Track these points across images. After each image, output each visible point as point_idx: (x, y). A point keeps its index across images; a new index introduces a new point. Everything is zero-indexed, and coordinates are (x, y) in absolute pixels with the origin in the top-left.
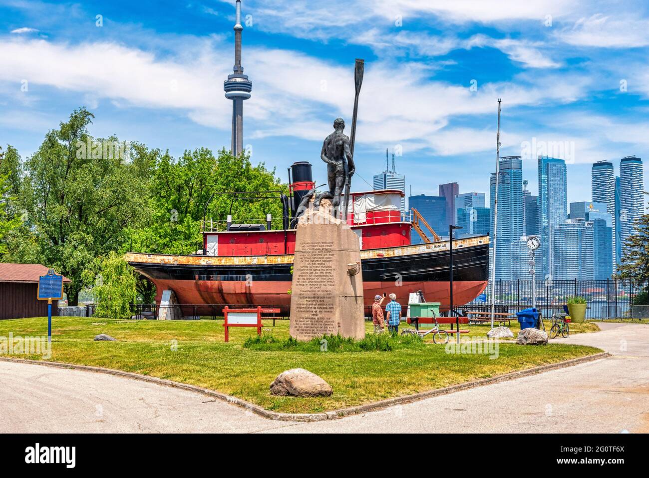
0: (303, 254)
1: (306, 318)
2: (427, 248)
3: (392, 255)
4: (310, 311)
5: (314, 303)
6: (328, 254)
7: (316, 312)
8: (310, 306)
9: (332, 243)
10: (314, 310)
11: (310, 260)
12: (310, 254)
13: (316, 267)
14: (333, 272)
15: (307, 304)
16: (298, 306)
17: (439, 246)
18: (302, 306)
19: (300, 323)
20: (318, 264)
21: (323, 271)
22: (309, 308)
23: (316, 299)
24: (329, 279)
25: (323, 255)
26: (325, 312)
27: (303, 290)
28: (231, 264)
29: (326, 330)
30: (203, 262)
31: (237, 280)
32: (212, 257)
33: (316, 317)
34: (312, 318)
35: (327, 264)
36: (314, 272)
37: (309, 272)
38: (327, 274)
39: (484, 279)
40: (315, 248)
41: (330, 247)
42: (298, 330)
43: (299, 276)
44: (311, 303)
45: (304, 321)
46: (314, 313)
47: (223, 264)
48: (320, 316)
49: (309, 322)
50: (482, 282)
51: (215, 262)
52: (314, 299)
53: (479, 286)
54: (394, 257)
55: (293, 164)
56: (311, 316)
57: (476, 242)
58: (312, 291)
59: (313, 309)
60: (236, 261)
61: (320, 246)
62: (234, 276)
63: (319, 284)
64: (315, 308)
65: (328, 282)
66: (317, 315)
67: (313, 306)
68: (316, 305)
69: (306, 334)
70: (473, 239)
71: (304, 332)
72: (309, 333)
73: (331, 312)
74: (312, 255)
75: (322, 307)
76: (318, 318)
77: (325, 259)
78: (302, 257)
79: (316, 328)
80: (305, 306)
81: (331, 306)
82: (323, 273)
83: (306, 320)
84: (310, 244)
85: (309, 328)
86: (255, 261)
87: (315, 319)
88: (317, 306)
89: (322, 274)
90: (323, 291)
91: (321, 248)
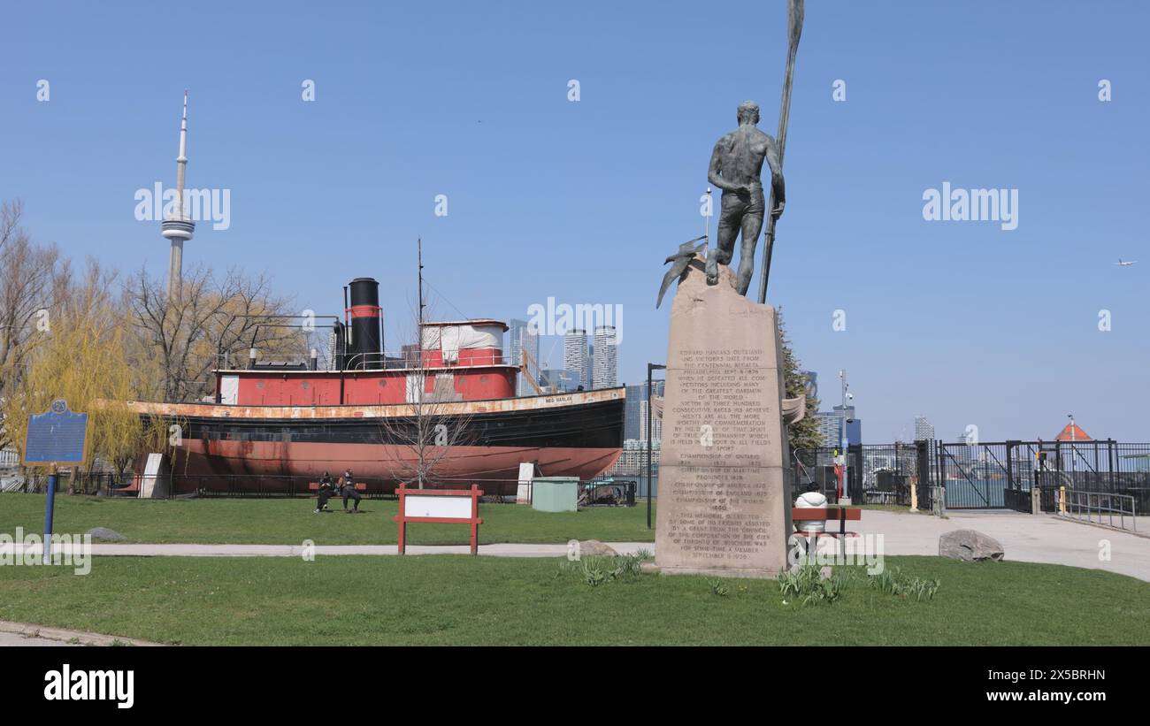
0: (686, 375)
1: (697, 516)
2: (547, 401)
3: (498, 410)
4: (707, 500)
5: (718, 482)
6: (750, 376)
7: (722, 501)
8: (709, 489)
9: (759, 352)
10: (718, 498)
11: (704, 389)
12: (706, 376)
13: (722, 403)
14: (762, 415)
15: (698, 485)
16: (677, 489)
17: (564, 399)
18: (688, 489)
19: (682, 527)
20: (726, 397)
21: (737, 413)
22: (703, 492)
23: (722, 473)
24: (753, 430)
25: (737, 378)
26: (745, 501)
27: (688, 452)
28: (261, 417)
29: (749, 543)
30: (217, 413)
31: (268, 440)
32: (230, 406)
33: (724, 514)
34: (714, 516)
35: (749, 397)
36: (716, 415)
37: (703, 414)
38: (749, 420)
39: (618, 446)
40: (719, 362)
41: (756, 362)
42: (677, 541)
43: (679, 423)
44: (709, 481)
45: (692, 522)
46: (718, 504)
47: (248, 416)
48: (732, 510)
49: (706, 524)
50: (616, 449)
51: (235, 413)
52: (717, 474)
53: (610, 455)
54: (502, 412)
55: (352, 281)
56: (710, 511)
57: (609, 395)
58: (712, 456)
59: (714, 496)
60: (269, 413)
61: (730, 359)
62: (264, 434)
63: (728, 440)
64: (719, 493)
65: (752, 436)
66: (724, 508)
67: (716, 489)
68: (722, 485)
69: (699, 551)
70: (607, 391)
71: (693, 546)
72: (707, 549)
73: (762, 502)
74: (709, 379)
75: (737, 490)
76: (728, 516)
77: (742, 387)
78: (685, 382)
79: (724, 536)
80: (694, 488)
81: (761, 490)
82: (738, 416)
83: (696, 520)
84: (704, 355)
85: (705, 538)
86: (296, 413)
87: (719, 516)
88: (724, 489)
89: (736, 420)
90: (738, 457)
91: (732, 363)
